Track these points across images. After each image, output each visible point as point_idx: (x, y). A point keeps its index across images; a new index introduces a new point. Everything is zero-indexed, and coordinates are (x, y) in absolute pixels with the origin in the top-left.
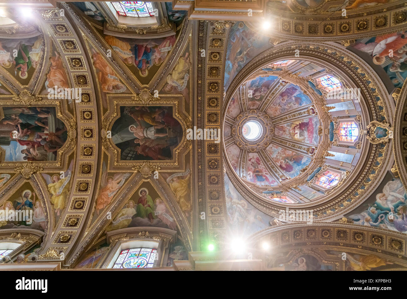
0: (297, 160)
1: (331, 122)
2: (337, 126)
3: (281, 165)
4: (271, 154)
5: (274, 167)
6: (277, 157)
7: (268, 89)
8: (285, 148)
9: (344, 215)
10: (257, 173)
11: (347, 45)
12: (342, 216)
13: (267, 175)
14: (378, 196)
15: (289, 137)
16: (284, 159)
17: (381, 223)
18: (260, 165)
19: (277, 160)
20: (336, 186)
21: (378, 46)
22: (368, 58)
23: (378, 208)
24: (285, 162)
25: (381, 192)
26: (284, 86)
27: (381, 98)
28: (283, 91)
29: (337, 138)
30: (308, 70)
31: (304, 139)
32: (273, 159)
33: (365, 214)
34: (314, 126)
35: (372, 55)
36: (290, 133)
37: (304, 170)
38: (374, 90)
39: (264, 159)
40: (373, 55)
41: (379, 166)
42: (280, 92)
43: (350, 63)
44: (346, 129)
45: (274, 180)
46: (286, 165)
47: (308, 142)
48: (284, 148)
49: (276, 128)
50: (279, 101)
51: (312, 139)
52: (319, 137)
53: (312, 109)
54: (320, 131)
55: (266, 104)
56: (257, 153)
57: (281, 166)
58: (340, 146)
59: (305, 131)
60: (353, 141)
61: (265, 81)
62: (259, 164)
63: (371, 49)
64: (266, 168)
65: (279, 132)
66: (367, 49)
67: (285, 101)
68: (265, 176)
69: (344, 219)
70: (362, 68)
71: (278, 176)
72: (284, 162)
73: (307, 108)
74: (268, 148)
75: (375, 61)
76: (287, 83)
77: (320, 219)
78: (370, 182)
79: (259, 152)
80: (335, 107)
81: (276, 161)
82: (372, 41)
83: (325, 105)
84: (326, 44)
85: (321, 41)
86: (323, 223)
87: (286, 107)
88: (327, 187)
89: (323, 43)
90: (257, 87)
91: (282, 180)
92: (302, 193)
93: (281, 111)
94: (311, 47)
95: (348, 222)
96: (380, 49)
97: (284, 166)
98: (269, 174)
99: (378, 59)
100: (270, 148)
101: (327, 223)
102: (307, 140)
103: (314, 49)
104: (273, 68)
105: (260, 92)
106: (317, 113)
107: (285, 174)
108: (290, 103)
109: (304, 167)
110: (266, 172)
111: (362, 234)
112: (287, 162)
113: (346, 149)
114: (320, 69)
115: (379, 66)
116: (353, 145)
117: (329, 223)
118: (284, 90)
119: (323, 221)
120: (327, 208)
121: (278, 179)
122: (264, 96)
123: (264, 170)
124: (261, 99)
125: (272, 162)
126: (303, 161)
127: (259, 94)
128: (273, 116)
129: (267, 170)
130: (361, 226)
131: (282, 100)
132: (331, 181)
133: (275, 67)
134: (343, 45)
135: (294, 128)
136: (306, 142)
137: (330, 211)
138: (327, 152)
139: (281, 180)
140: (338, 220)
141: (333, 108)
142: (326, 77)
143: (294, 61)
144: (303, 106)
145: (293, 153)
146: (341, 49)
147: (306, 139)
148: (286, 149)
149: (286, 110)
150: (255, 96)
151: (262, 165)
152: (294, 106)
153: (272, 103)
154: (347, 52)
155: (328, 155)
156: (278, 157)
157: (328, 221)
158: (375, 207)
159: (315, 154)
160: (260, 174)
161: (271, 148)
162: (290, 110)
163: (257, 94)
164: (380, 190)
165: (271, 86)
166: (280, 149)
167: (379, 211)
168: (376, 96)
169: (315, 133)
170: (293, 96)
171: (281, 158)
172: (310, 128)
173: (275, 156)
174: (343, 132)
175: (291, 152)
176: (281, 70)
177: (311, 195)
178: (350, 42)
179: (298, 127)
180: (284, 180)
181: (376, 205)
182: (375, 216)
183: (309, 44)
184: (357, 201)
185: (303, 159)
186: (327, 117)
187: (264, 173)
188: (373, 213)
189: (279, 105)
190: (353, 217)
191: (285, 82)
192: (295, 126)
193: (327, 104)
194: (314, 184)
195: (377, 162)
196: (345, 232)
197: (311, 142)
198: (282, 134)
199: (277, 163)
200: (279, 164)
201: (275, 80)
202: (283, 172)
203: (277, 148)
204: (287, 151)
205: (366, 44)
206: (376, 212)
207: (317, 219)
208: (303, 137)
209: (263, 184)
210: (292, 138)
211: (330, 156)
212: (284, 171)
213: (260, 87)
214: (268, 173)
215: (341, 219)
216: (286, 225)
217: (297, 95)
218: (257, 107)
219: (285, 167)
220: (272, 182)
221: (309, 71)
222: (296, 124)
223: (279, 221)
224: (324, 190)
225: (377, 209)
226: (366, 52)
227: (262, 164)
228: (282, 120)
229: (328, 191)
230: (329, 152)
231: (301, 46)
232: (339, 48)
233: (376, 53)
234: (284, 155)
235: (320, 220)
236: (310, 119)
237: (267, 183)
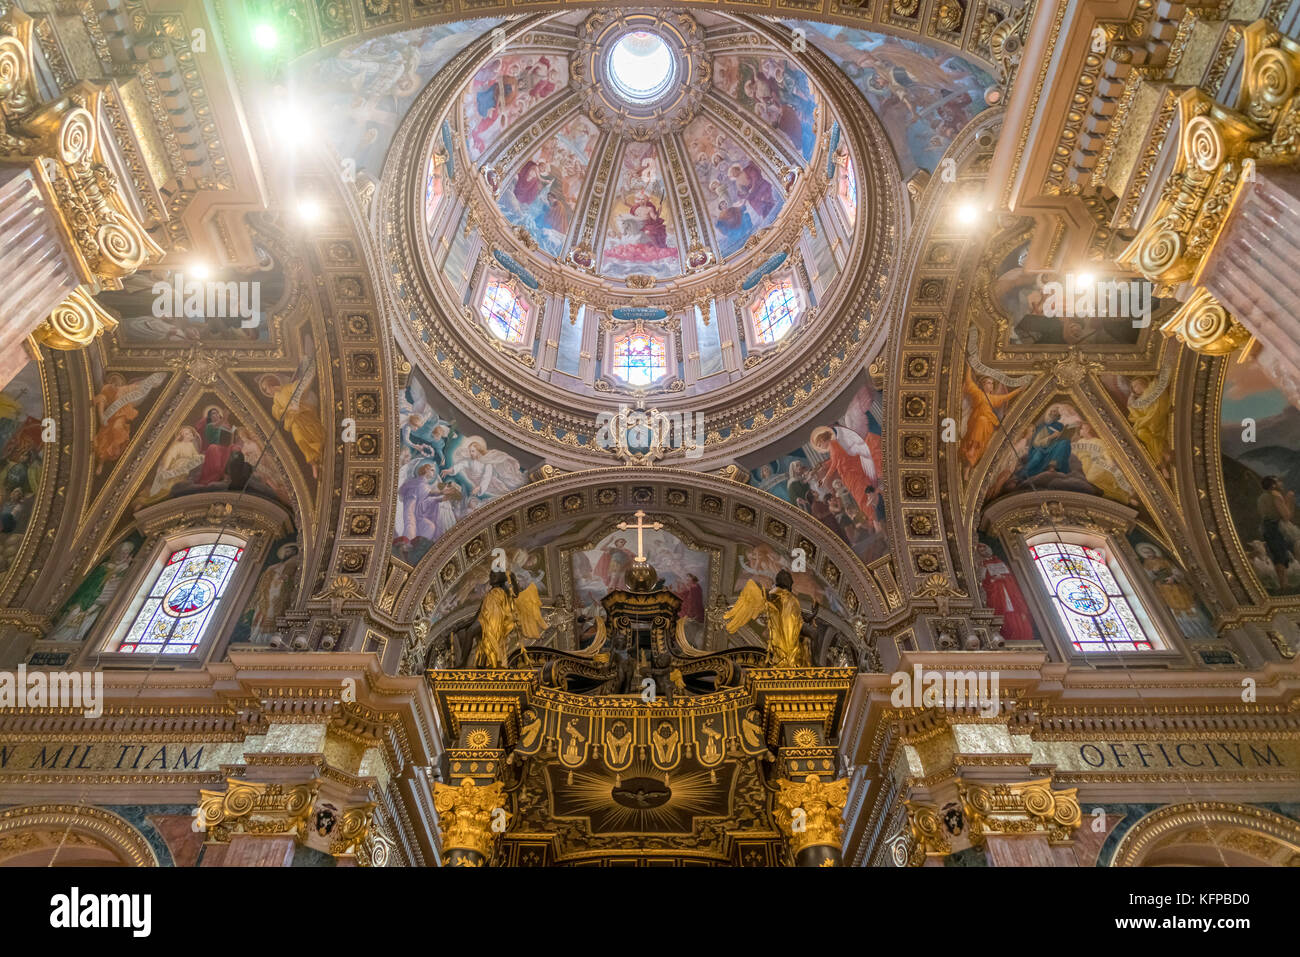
0: (553, 215)
1: (667, 313)
2: (656, 330)
3: (534, 164)
4: (568, 132)
5: (526, 143)
6: (560, 151)
7: (775, 126)
8: (589, 177)
9: (417, 366)
10: (501, 87)
11: (873, 371)
12: (414, 360)
13: (499, 120)
14: (480, 441)
15: (622, 188)
16: (554, 175)
17: (413, 450)
18: (528, 98)
19: (548, 153)
20: (490, 336)
21: (858, 439)
22: (831, 415)
23: (449, 444)
24: (546, 178)
25: (490, 446)
26: (779, 178)
27: (726, 440)
28: (763, 174)
29: (623, 329)
30: (820, 258)
31: (616, 234)
32: (553, 138)
33: (429, 414)
34: (654, 263)
35: (837, 424)
36: (633, 190)
37: (524, 238)
38: (748, 424)
39: (549, 108)
40: (836, 428)
41: (555, 438)
42: (761, 164)
43: (824, 373)
44: (646, 352)
45: (487, 145)
46: (536, 181)
47: (608, 246)
48: (587, 172)
49: (649, 145)
50: (733, 158)
51: (617, 256)
52: (625, 277)
53: (704, 260)
54: (641, 282)
55: (727, 116)
56: (569, 86)
57: (530, 165)
58: (601, 338)
59: (639, 236)
60: (615, 371)
61: (800, 118)
62: (532, 93)
63: (852, 422)
64: (521, 118)
65: (636, 157)
66: (854, 414)
67: (733, 179)
68: (495, 115)
69: (407, 368)
70: (807, 401)
71: (500, 157)
72: (545, 174)
73: (708, 245)
74: (584, 120)
75: (821, 430)
76: (788, 190)
77: (396, 307)
78: (511, 419)
79: (572, 92)
80: (707, 324)
81: (544, 148)
82: (872, 426)
83: (715, 298)
84: (885, 319)
85: (895, 309)
86: (387, 316)
87: (713, 179)
88: (483, 310)
89: (887, 313)
90: (785, 90)
91: (490, 174)
92: (459, 243)
93: (702, 163)
94: (884, 278)
95: (401, 377)
96: (849, 442)
97: (532, 174)
98: (502, 130)
99: (826, 437)
100: (586, 126)
101: (389, 325)
102: (613, 243)
103: (878, 285)
104: (839, 154)
105: (766, 99)
106: (693, 272)
107: (507, 179)
108: (725, 192)
109: (534, 239)
110: (510, 117)
111: (376, 411)
112: (545, 185)
113: (592, 354)
114: (819, 291)
115: (807, 438)
116: (606, 373)
117: (390, 330)
118: (765, 178)
119: (391, 315)
120: (429, 320)
121: (491, 160)
122: (752, 111)
123: (516, 111)
124: (742, 98)
125: (542, 138)
126: (552, 235)
127: (760, 94)
128: (687, 136)
129: (516, 122)
130: (396, 408)
131: (737, 169)
132: (501, 318)
133: (841, 161)
134: (874, 362)
135: (649, 204)
136: (608, 240)
137: (421, 328)
138: (581, 303)
139: (487, 169)
140: (401, 352)
141: (706, 320)
142: (792, 304)
143: (852, 221)
144: (713, 231)
145: (573, 200)
146: (864, 355)
147: (616, 240)
148: (585, 179)
149: (704, 179)
150: (753, 82)
151: (530, 102)
152: (716, 204)
153: (727, 135)
154: (854, 370)
155: (575, 307)
156: (557, 155)
157: (394, 328)
158: (450, 435)
159: (575, 268)
160: (501, 99)
161: (587, 132)
162: (706, 194)
163: (761, 90)
164: (495, 442)
165: (782, 137)
166: (584, 160)
167: (441, 444)
168: (732, 428)
169: (635, 265)
170: (748, 204)
171: (556, 164)
172: (649, 251)
173: (561, 145)
174: (638, 344)
175: (576, 196)
176: (830, 177)
177: (457, 271)
178: (880, 379)
179: (652, 215)
180: (490, 179)
181: (455, 436)
182: (428, 436)
183: (893, 275)
184: (458, 392)
185: (558, 233)
186: (682, 301)
187: (504, 112)
188: (435, 432)
189: (721, 159)
190: (417, 388)
191: (791, 184)
192: (654, 208)
193: (717, 303)
194: (488, 272)
195: (564, 434)
196: (372, 371)
197: (610, 255)
198: (630, 166)
199: (540, 152)
200: (537, 158)
201: (801, 152)
202: (514, 175)
203: (586, 150)
204: (579, 184)
205: (868, 413)
206: (438, 439)
207: (395, 298)
208: (622, 231)
209: (471, 111)
210: (619, 197)
211: (572, 312)
212: (517, 177)
213: (784, 100)
214: (506, 126)
215: (406, 360)
216: (363, 218)
217: (747, 214)
218: (720, 86)
219: (529, 179)
220: (477, 141)
221: (817, 262)
222: (661, 209)
223: (372, 196)
224: (475, 305)
225: (445, 439)
226: (848, 412)
227: (534, 104)
228: (675, 165)
229: (475, 315)
230: (582, 310)
231: (890, 253)
232: (867, 350)
233: (842, 433)
234: (564, 174)
235: (392, 308)
236: (675, 253)
237: (473, 125)
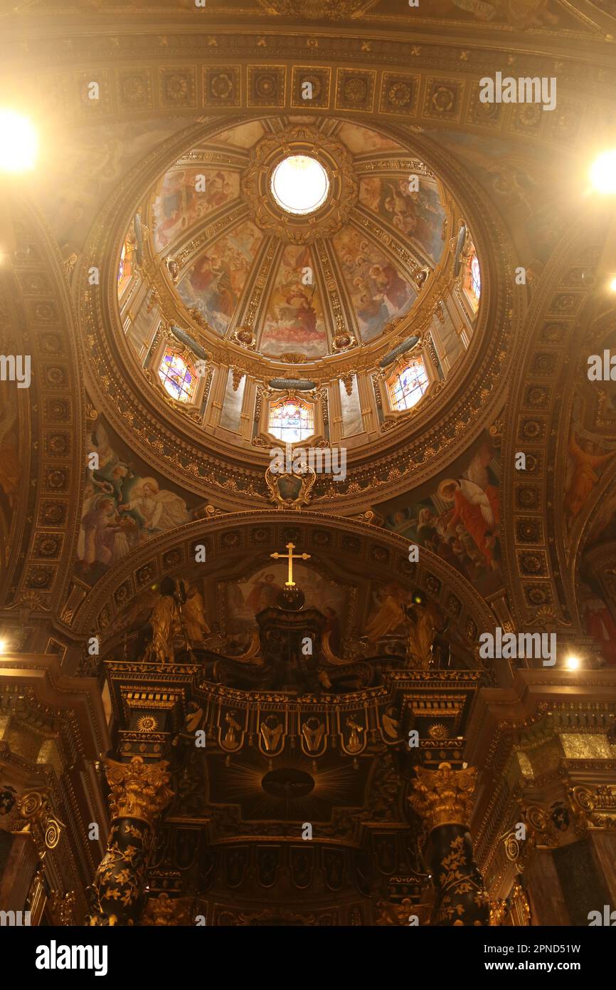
1: (315, 385)
2: (306, 398)
3: (208, 259)
4: (237, 234)
5: (202, 241)
6: (229, 250)
7: (410, 234)
8: (252, 275)
9: (102, 414)
10: (184, 194)
11: (493, 432)
12: (101, 409)
13: (180, 221)
14: (153, 482)
15: (280, 282)
16: (224, 268)
17: (95, 486)
18: (205, 204)
19: (221, 250)
20: (165, 395)
21: (479, 490)
23: (127, 482)
24: (218, 270)
25: (161, 487)
26: (413, 277)
27: (365, 490)
28: (399, 273)
29: (278, 396)
30: (447, 340)
31: (274, 319)
32: (224, 238)
33: (111, 456)
34: (305, 344)
35: (461, 477)
37: (197, 318)
38: (384, 477)
39: (222, 214)
40: (460, 480)
41: (217, 483)
43: (451, 434)
44: (297, 416)
45: (169, 241)
46: (209, 273)
47: (267, 329)
48: (251, 267)
49: (303, 248)
50: (374, 261)
51: (273, 337)
52: (280, 354)
53: (348, 342)
54: (293, 358)
56: (239, 197)
57: (204, 259)
58: (259, 404)
59: (293, 322)
60: (270, 431)
62: (209, 202)
63: (474, 476)
64: (198, 221)
65: (293, 257)
66: (476, 469)
67: (374, 277)
68: (178, 217)
69: (94, 415)
70: (435, 458)
71: (180, 251)
72: (217, 267)
73: (352, 330)
74: (250, 225)
75: (447, 483)
76: (420, 286)
77: (88, 363)
78: (180, 465)
79: (241, 202)
80: (349, 394)
81: (217, 246)
83: (357, 373)
84: (503, 387)
85: (513, 378)
88: (160, 374)
89: (505, 383)
90: (419, 206)
91: (171, 264)
92: (142, 316)
93: (348, 263)
94: (503, 354)
95: (89, 423)
96: (471, 493)
97: (206, 267)
98: (183, 229)
99: (451, 488)
100: (252, 230)
101: (81, 377)
102: (271, 327)
103: (497, 359)
104: (465, 255)
105: (403, 213)
106: (339, 352)
107: (184, 270)
109: (205, 319)
110: (190, 218)
111: (66, 451)
112: (216, 276)
113: (251, 416)
114: (446, 367)
115: (435, 489)
116: (262, 431)
117: (82, 382)
119: (84, 369)
120: (114, 377)
121: (172, 252)
122: (390, 221)
123: (194, 215)
124: (383, 212)
125: (214, 238)
126: (220, 317)
127: (397, 209)
128: (336, 241)
129: (195, 223)
130: (83, 449)
131: (378, 269)
132: (175, 383)
133: (466, 260)
134: (494, 424)
135: (302, 296)
136: (267, 323)
137: (107, 383)
138: (242, 375)
139: (169, 260)
140: (90, 402)
141: (349, 392)
142: (423, 379)
143: (475, 310)
144: (356, 320)
145: (239, 290)
146: (485, 419)
147: (274, 324)
148: (249, 273)
149: (349, 277)
150: (393, 199)
151: (207, 208)
152: (359, 297)
153: (370, 241)
154: (476, 431)
155: (237, 376)
156: (228, 253)
157: (85, 381)
158: (128, 475)
159: (238, 344)
160: (184, 204)
161: (253, 235)
163: (399, 205)
164: (165, 484)
165: (415, 244)
166: (248, 258)
167: (120, 483)
168: (370, 480)
169: (288, 345)
170: (385, 298)
171: (226, 260)
172: (301, 334)
173: (230, 244)
174: (290, 409)
175: (242, 286)
176: (456, 274)
178: (498, 438)
179: (305, 305)
180: (170, 268)
181: (132, 476)
182: (109, 475)
183: (511, 350)
184: (137, 439)
186: (328, 375)
187: (185, 215)
188: (115, 472)
189: (364, 261)
191: (423, 281)
192: (307, 299)
193: (358, 378)
194: (166, 342)
195: (225, 480)
196: (65, 416)
197: (268, 336)
198: (288, 264)
199: (213, 249)
200: (210, 253)
201: (431, 256)
202: (190, 266)
203: (251, 249)
204: (244, 277)
205: (488, 468)
206: (117, 478)
207: (88, 355)
208: (279, 317)
209: (158, 212)
210: (277, 289)
211: (235, 380)
212: (193, 268)
213: (418, 214)
214: (186, 226)
215: (94, 408)
216: (66, 284)
217: (385, 306)
218: (364, 202)
219: (203, 271)
220: (162, 236)
221: (445, 343)
222: (312, 300)
224: (154, 368)
225: (123, 479)
226: (470, 467)
227: (210, 210)
228: (326, 264)
229: (155, 377)
230: (243, 380)
231: (508, 333)
232: (488, 414)
233: (465, 485)
234: (232, 268)
235: (85, 363)
236: (323, 336)
237: (159, 223)
